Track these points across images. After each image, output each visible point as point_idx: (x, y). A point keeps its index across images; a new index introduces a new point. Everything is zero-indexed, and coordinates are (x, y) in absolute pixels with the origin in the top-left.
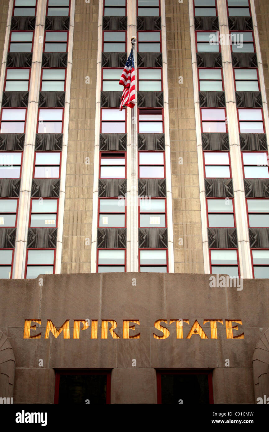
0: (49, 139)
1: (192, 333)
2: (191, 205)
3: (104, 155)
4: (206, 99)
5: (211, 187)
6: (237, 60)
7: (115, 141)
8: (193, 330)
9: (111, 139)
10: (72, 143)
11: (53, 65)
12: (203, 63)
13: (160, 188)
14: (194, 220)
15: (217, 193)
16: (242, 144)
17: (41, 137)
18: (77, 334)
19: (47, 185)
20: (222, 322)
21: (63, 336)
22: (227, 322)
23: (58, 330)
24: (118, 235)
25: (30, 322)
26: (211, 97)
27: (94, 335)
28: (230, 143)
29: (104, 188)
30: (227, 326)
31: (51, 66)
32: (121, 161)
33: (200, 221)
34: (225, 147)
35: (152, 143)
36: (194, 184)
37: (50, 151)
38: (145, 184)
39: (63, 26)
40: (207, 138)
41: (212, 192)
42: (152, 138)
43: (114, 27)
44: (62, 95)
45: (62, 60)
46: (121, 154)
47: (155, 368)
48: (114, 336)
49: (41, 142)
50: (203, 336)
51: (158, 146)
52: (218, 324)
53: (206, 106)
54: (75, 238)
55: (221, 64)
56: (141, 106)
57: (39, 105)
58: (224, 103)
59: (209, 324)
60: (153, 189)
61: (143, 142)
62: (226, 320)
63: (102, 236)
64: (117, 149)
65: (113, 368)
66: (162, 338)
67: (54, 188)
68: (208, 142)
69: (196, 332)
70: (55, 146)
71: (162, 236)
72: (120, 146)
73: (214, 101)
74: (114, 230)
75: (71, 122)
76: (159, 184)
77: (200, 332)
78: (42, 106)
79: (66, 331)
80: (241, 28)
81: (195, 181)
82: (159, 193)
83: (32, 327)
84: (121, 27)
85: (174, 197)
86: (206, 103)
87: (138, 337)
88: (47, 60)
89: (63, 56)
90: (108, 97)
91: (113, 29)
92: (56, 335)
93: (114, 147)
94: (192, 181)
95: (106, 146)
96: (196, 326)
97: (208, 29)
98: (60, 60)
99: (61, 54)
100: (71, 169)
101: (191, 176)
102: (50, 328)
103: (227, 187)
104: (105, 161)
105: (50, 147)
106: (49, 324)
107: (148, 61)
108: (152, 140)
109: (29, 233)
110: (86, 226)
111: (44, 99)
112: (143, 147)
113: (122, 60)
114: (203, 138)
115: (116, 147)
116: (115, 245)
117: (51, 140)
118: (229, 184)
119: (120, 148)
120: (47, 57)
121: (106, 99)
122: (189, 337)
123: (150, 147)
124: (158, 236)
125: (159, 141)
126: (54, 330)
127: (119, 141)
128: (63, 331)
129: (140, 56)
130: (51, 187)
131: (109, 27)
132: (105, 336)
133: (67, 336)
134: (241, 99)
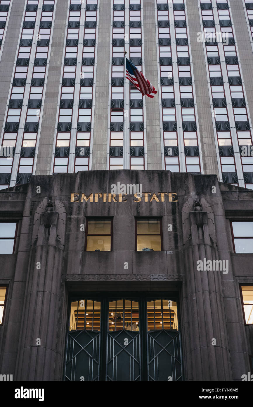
0: (85, 102)
1: (152, 199)
2: (156, 135)
3: (113, 110)
4: (164, 81)
5: (166, 126)
6: (180, 61)
7: (118, 103)
8: (153, 197)
9: (116, 102)
10: (97, 104)
11: (87, 64)
12: (163, 63)
13: (141, 126)
14: (157, 143)
15: (169, 129)
16: (182, 104)
17: (81, 101)
18: (96, 200)
19: (85, 125)
20: (167, 194)
21: (90, 200)
22: (169, 194)
23: (87, 198)
24: (120, 150)
25: (74, 194)
26: (166, 80)
27: (105, 200)
28: (176, 103)
29: (113, 127)
30: (169, 196)
31: (87, 65)
32: (121, 113)
33: (160, 143)
34: (173, 106)
35: (137, 104)
36: (157, 124)
37: (86, 108)
38: (133, 125)
39: (92, 44)
40: (164, 101)
41: (166, 128)
42: (137, 101)
43: (118, 44)
44: (92, 79)
45: (92, 61)
46: (121, 110)
47: (134, 216)
48: (114, 201)
49: (82, 103)
50: (158, 201)
51: (140, 106)
52: (165, 195)
53: (164, 85)
54: (99, 152)
55: (172, 63)
56: (131, 85)
57: (81, 85)
58: (173, 83)
59: (160, 195)
60: (137, 127)
61: (132, 103)
62: (169, 193)
63: (112, 151)
64: (120, 107)
65: (114, 216)
66: (137, 202)
67: (88, 127)
68: (165, 103)
69: (154, 198)
70: (89, 105)
71: (142, 150)
72: (121, 105)
73: (168, 83)
74: (118, 147)
75: (96, 94)
76: (140, 124)
77: (156, 199)
78: (82, 85)
79: (91, 198)
80: (182, 44)
81: (158, 123)
82: (140, 129)
83: (74, 196)
84: (121, 44)
85: (147, 131)
86: (164, 83)
87: (126, 201)
88: (85, 61)
89: (93, 59)
90: (115, 81)
91: (117, 45)
92: (86, 200)
93: (118, 106)
94: (156, 123)
95: (114, 105)
96: (154, 195)
97: (165, 45)
98: (91, 62)
99: (91, 58)
100: (96, 117)
101: (156, 120)
102: (83, 197)
103: (174, 126)
104: (113, 113)
105: (86, 106)
106: (83, 195)
107: (135, 62)
108: (137, 103)
109: (76, 149)
110: (104, 145)
111: (83, 82)
112: (132, 106)
113: (122, 61)
114: (162, 101)
115: (119, 106)
116: (118, 155)
117: (86, 103)
118: (175, 124)
119: (121, 106)
120: (84, 60)
121: (114, 82)
122: (151, 201)
123: (136, 106)
124: (140, 151)
125: (141, 103)
126: (85, 198)
127: (121, 103)
128: (90, 198)
129: (131, 59)
130: (87, 126)
131: (115, 44)
132: (110, 201)
133: (92, 200)
134: (182, 81)
